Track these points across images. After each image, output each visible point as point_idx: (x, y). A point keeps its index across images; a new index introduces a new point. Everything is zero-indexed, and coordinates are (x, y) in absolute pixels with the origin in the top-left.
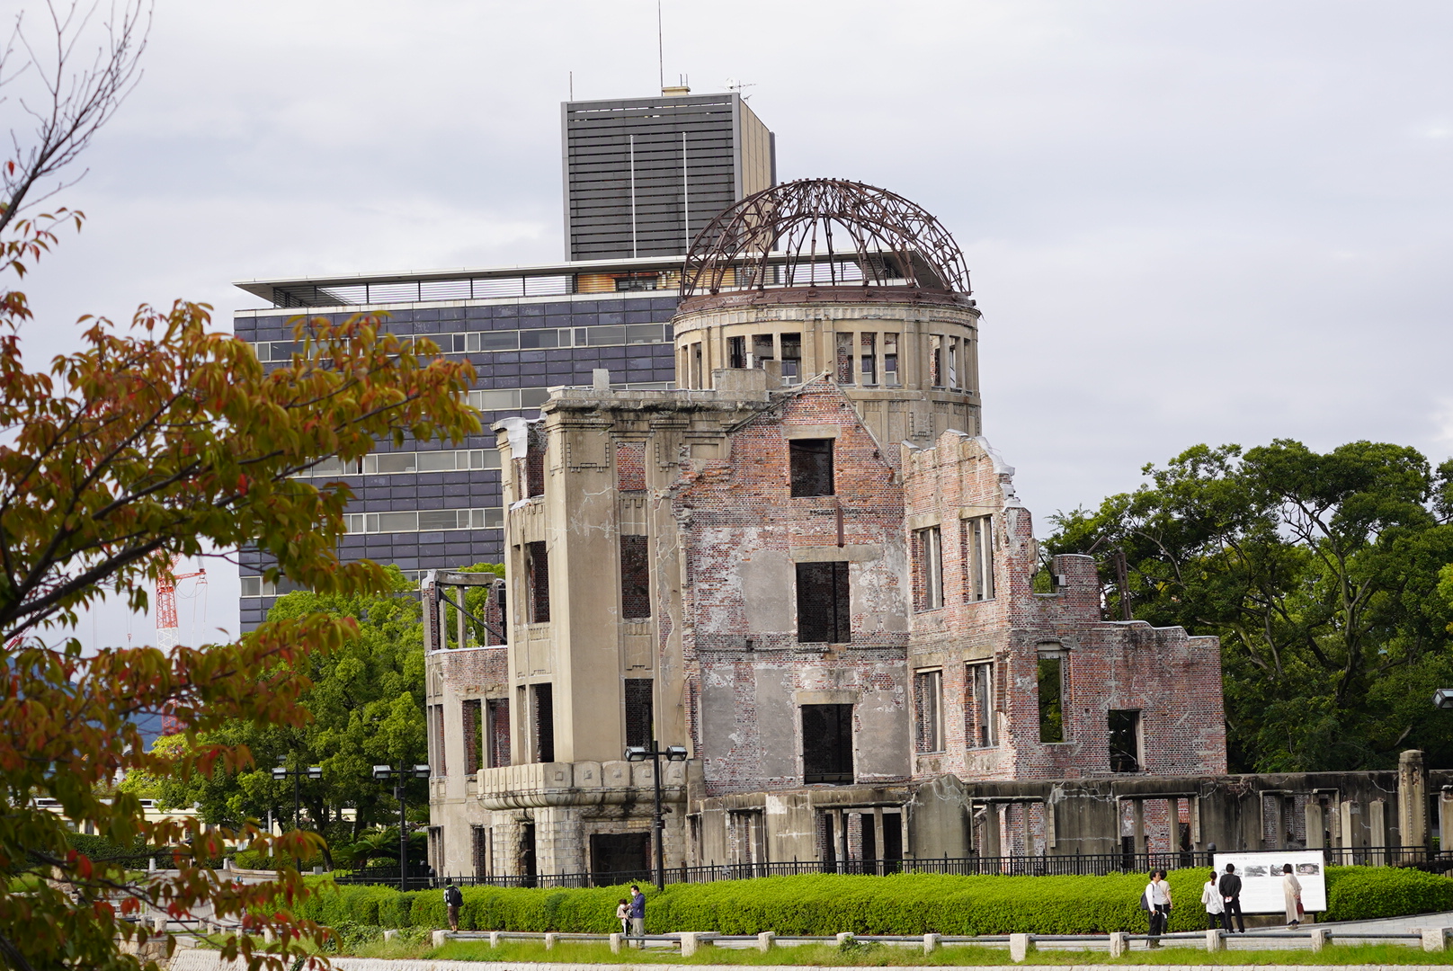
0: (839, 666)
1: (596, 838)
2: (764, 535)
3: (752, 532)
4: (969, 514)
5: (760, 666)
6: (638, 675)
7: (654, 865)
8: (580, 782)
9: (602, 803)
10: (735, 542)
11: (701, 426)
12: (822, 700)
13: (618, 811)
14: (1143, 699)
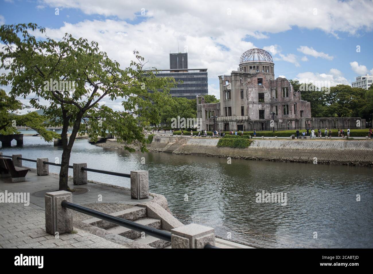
0: (263, 105)
1: (238, 125)
2: (255, 89)
3: (254, 89)
4: (283, 87)
5: (255, 105)
6: (242, 106)
7: (244, 129)
8: (237, 118)
9: (239, 121)
10: (252, 90)
11: (249, 76)
12: (261, 109)
13: (240, 122)
14: (303, 109)
